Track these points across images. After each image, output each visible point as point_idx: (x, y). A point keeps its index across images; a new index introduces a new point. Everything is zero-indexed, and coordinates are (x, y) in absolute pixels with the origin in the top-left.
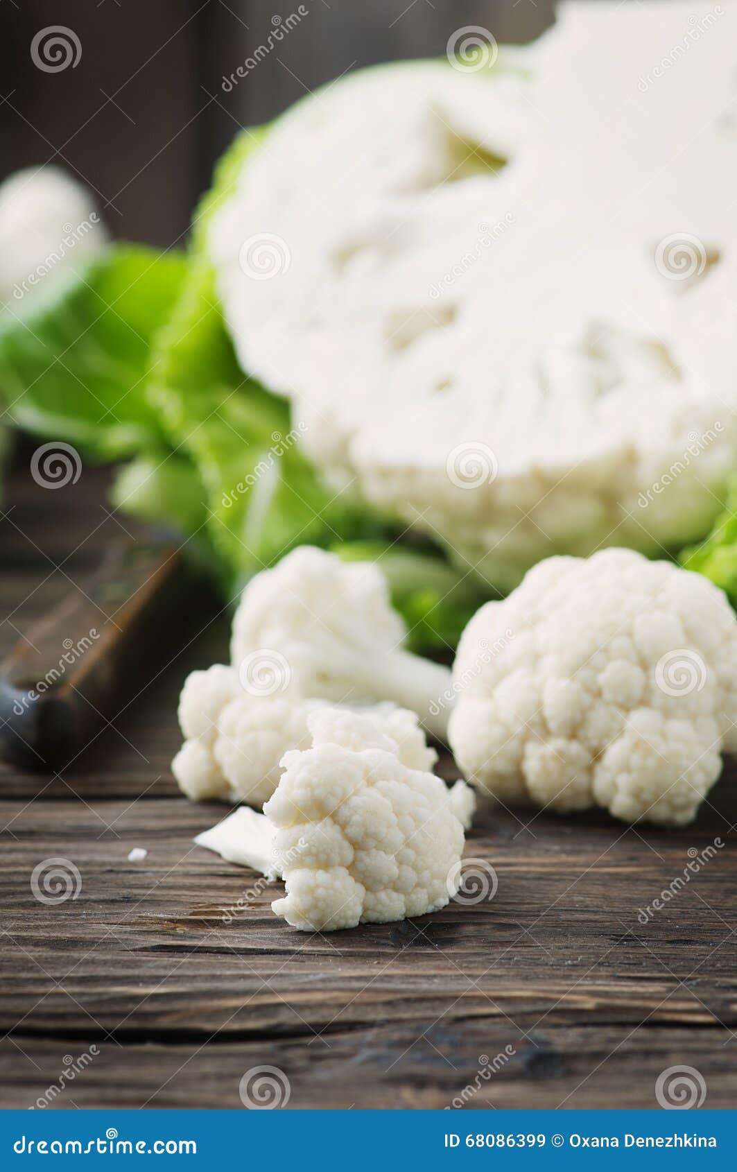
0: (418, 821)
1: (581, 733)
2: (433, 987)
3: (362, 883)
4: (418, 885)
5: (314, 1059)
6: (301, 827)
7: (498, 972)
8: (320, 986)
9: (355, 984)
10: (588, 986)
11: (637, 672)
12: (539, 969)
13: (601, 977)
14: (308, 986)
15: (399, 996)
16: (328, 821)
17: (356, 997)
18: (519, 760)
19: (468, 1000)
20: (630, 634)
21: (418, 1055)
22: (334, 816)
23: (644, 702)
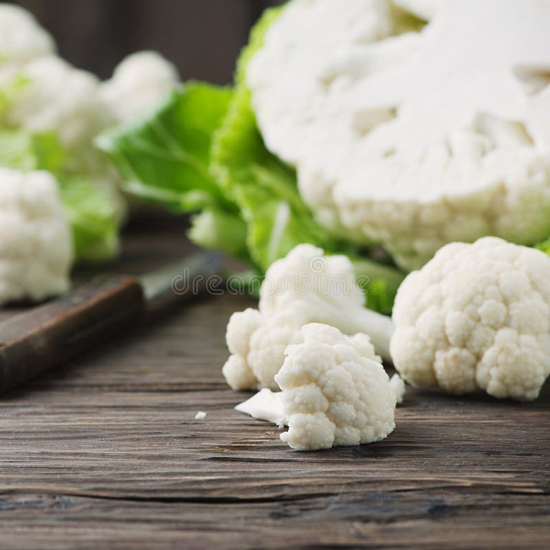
0: (367, 385)
1: (469, 344)
2: (376, 476)
3: (334, 422)
4: (368, 424)
5: (302, 510)
6: (297, 388)
7: (415, 469)
8: (308, 475)
9: (329, 475)
10: (468, 475)
11: (502, 306)
12: (439, 468)
13: (476, 471)
14: (301, 476)
15: (355, 480)
16: (313, 385)
17: (330, 481)
18: (431, 362)
19: (395, 482)
20: (497, 284)
21: (364, 507)
22: (316, 381)
23: (506, 324)
